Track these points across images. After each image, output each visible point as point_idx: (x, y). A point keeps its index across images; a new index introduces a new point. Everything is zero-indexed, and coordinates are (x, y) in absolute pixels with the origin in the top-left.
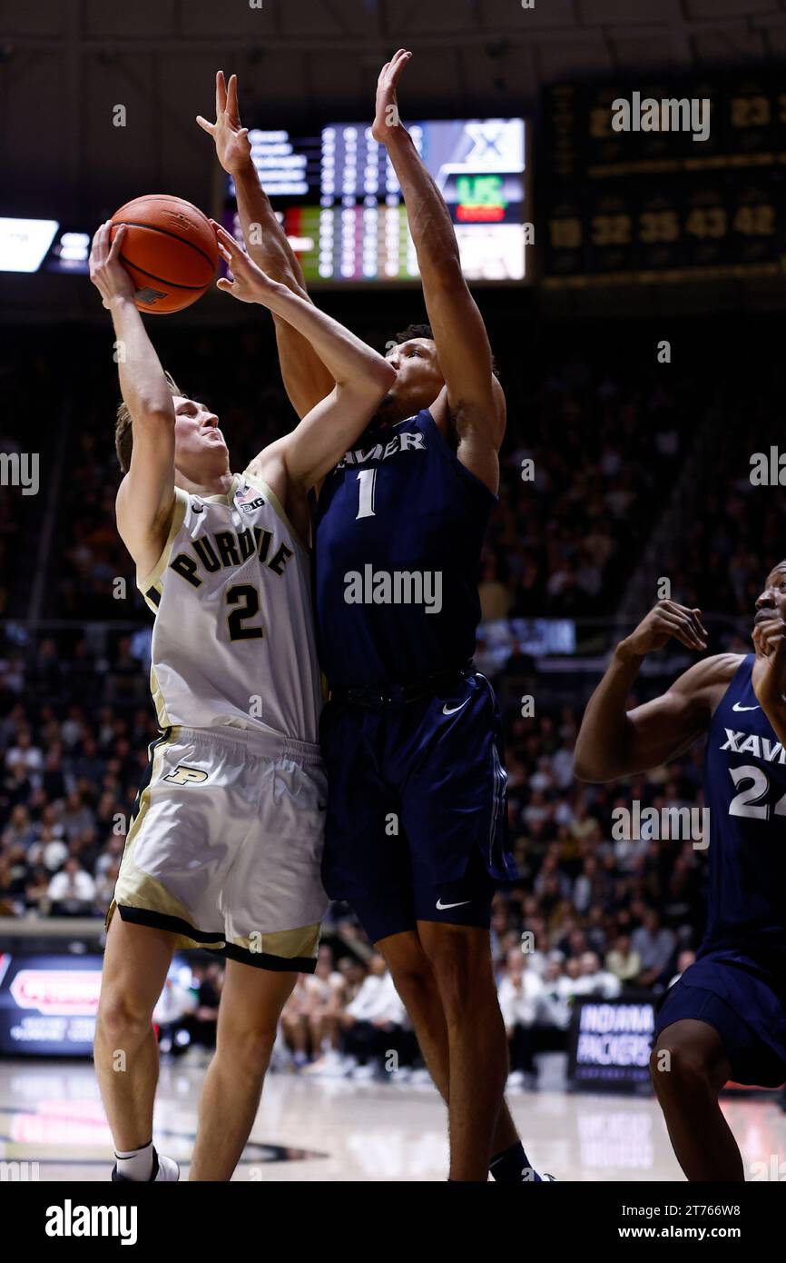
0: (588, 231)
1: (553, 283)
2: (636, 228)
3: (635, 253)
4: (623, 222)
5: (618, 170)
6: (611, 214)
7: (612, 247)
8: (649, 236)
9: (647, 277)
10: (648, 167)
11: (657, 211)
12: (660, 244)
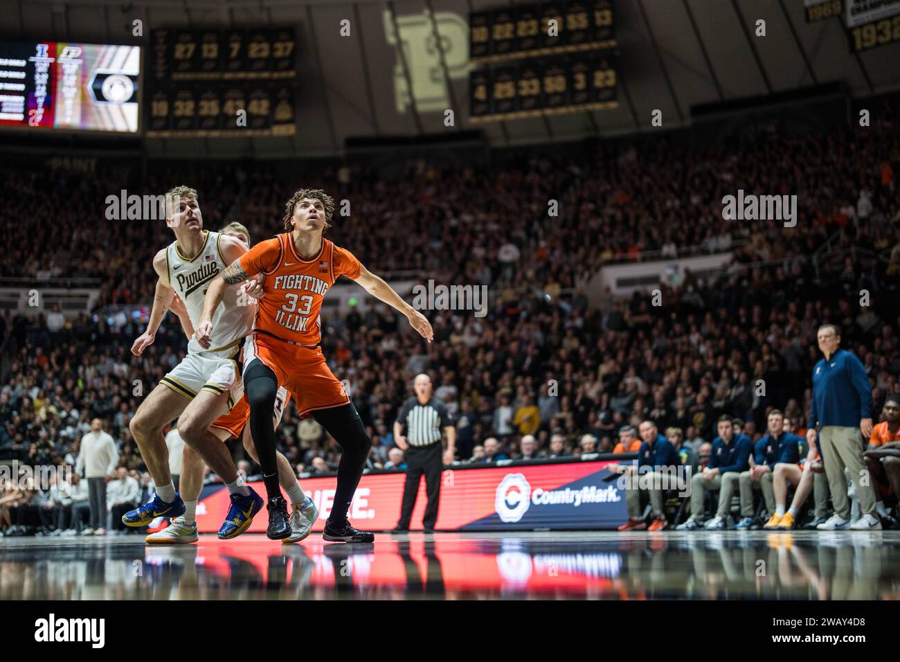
0: (172, 108)
1: (152, 134)
2: (197, 108)
3: (197, 121)
4: (190, 105)
5: (189, 76)
6: (185, 100)
7: (183, 117)
8: (204, 112)
9: (202, 134)
10: (205, 76)
11: (209, 100)
12: (208, 117)
